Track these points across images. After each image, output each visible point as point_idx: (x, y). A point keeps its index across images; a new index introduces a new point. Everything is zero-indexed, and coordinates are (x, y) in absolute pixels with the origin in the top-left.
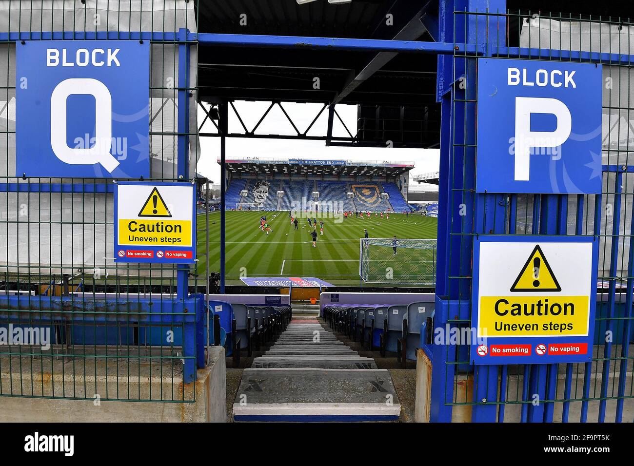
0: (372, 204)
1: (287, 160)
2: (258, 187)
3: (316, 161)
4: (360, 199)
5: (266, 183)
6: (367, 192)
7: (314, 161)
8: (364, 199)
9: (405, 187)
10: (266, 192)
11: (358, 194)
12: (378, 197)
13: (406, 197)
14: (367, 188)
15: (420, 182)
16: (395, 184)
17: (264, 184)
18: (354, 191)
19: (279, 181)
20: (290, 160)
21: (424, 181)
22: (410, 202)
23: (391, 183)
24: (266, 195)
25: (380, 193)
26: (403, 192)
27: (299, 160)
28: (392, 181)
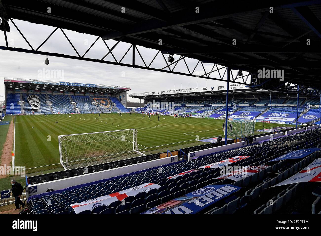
0: (109, 108)
1: (58, 82)
2: (30, 99)
3: (77, 84)
4: (101, 106)
5: (36, 96)
6: (104, 102)
7: (76, 84)
8: (103, 106)
9: (124, 100)
10: (38, 102)
11: (99, 103)
12: (110, 105)
13: (125, 105)
14: (103, 100)
15: (133, 97)
16: (116, 98)
17: (34, 97)
18: (96, 101)
19: (44, 95)
20: (60, 83)
21: (136, 97)
22: (127, 107)
23: (114, 97)
24: (39, 104)
25: (111, 103)
26: (122, 102)
27: (67, 83)
28: (114, 96)
